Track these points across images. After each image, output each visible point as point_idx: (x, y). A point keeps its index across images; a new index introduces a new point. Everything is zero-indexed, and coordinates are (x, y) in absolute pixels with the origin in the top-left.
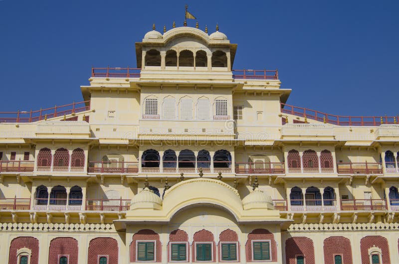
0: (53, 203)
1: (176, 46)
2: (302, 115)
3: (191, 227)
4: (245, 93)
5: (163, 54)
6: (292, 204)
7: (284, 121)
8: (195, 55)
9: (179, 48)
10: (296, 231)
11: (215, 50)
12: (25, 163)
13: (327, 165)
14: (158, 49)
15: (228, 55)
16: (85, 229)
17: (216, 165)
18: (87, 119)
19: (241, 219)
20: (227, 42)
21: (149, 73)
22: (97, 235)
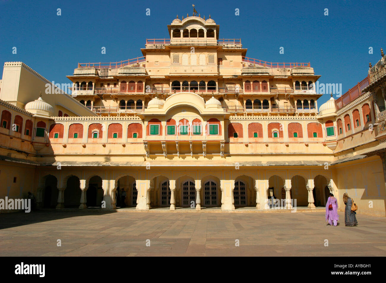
0: (128, 108)
1: (188, 27)
2: (253, 63)
3: (177, 117)
4: (224, 51)
5: (182, 31)
6: (246, 108)
7: (244, 66)
8: (198, 31)
9: (190, 28)
10: (233, 120)
11: (208, 29)
12: (114, 88)
13: (265, 88)
14: (179, 29)
15: (215, 31)
16: (126, 119)
17: (209, 89)
18: (144, 66)
19: (203, 113)
20: (214, 24)
21: (175, 41)
22: (132, 122)
